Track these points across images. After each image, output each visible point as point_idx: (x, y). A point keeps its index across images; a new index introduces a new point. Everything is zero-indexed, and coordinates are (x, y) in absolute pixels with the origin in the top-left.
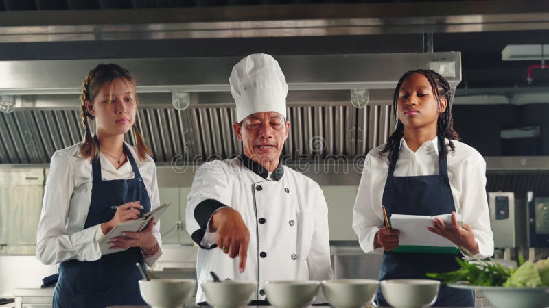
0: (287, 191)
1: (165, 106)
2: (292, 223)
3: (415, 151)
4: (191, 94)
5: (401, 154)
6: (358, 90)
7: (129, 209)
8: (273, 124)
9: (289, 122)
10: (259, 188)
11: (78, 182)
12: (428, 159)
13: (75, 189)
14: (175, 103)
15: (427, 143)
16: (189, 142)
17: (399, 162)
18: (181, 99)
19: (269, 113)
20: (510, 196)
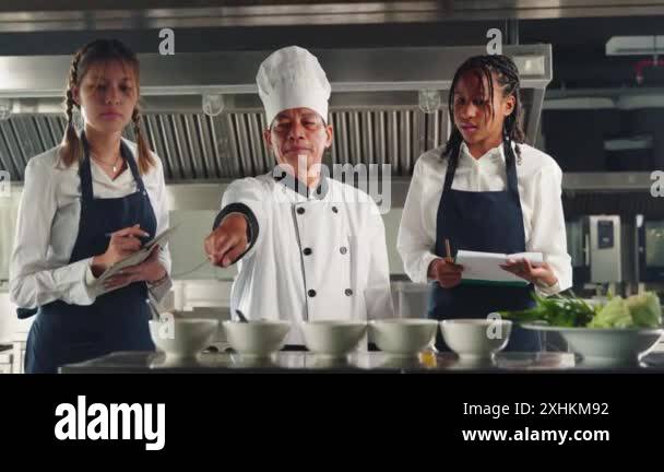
0: (335, 210)
1: (194, 111)
2: (343, 251)
3: (477, 159)
4: (226, 97)
5: (462, 162)
6: (427, 91)
7: (126, 236)
8: (306, 123)
9: (332, 126)
10: (301, 211)
11: (62, 202)
12: (493, 167)
13: (59, 210)
14: (206, 107)
15: (493, 151)
16: (223, 155)
17: (458, 171)
18: (212, 103)
19: (299, 110)
20: (616, 220)
